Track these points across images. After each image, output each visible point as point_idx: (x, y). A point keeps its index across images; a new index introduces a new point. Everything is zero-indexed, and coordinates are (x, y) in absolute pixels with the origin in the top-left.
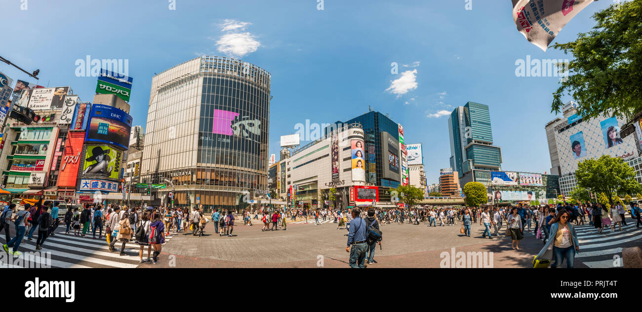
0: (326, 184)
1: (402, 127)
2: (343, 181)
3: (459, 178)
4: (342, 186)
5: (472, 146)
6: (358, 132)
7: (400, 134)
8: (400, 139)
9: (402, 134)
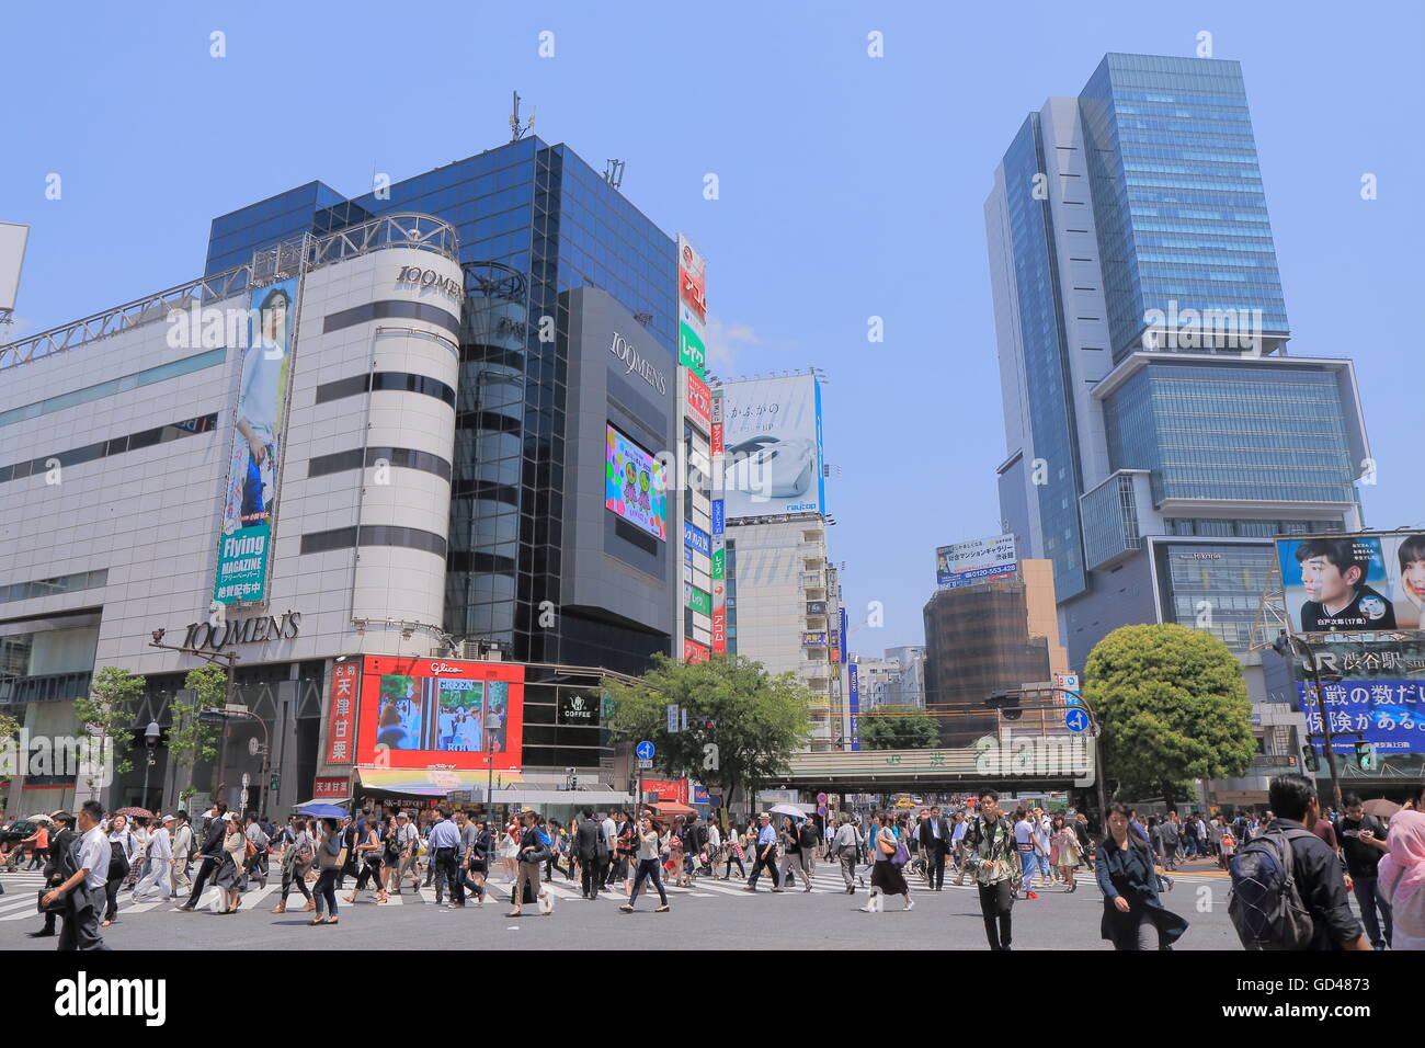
0: (158, 636)
1: (696, 259)
2: (291, 618)
3: (1059, 606)
4: (275, 653)
5: (1140, 372)
6: (428, 280)
7: (684, 307)
8: (683, 340)
9: (699, 309)
